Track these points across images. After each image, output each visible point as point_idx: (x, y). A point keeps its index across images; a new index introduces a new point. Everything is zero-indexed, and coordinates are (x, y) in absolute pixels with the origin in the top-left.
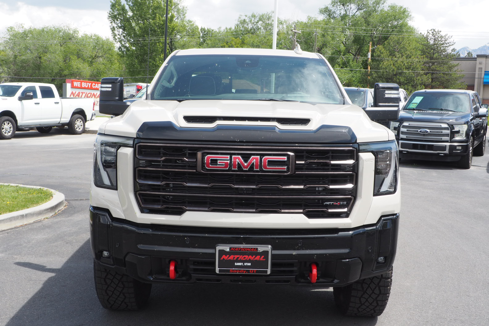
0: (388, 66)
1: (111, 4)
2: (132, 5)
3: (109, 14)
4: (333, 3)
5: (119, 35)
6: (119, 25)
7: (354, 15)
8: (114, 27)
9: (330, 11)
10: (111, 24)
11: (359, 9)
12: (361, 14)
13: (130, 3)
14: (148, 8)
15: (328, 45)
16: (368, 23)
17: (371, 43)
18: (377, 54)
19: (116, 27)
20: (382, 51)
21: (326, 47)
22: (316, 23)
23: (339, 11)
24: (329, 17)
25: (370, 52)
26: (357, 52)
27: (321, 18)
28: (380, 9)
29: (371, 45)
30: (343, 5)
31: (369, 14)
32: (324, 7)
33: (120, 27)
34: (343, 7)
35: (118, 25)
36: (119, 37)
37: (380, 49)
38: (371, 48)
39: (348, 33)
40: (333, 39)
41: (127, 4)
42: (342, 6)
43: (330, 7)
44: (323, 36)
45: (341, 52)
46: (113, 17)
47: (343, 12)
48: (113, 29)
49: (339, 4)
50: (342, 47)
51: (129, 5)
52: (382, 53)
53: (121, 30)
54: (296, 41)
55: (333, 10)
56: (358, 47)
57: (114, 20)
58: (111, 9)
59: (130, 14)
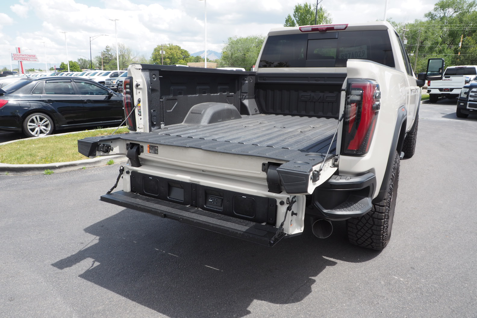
0: (474, 51)
1: (286, 19)
2: (298, 19)
4: (435, 9)
7: (451, 16)
9: (432, 15)
11: (456, 12)
12: (457, 15)
13: (297, 19)
15: (429, 39)
16: (461, 21)
17: (462, 36)
18: (465, 43)
20: (470, 41)
21: (427, 40)
22: (422, 24)
23: (440, 14)
24: (432, 19)
25: (461, 42)
26: (451, 42)
27: (425, 20)
28: (472, 10)
29: (462, 37)
30: (443, 10)
31: (463, 14)
32: (428, 12)
34: (443, 11)
37: (468, 39)
38: (462, 39)
39: (445, 29)
40: (433, 34)
41: (295, 19)
42: (442, 10)
43: (433, 12)
44: (426, 32)
45: (438, 43)
47: (442, 15)
49: (440, 9)
50: (440, 40)
51: (296, 20)
52: (470, 42)
54: (404, 36)
55: (434, 14)
56: (452, 39)
58: (286, 22)
59: (297, 25)
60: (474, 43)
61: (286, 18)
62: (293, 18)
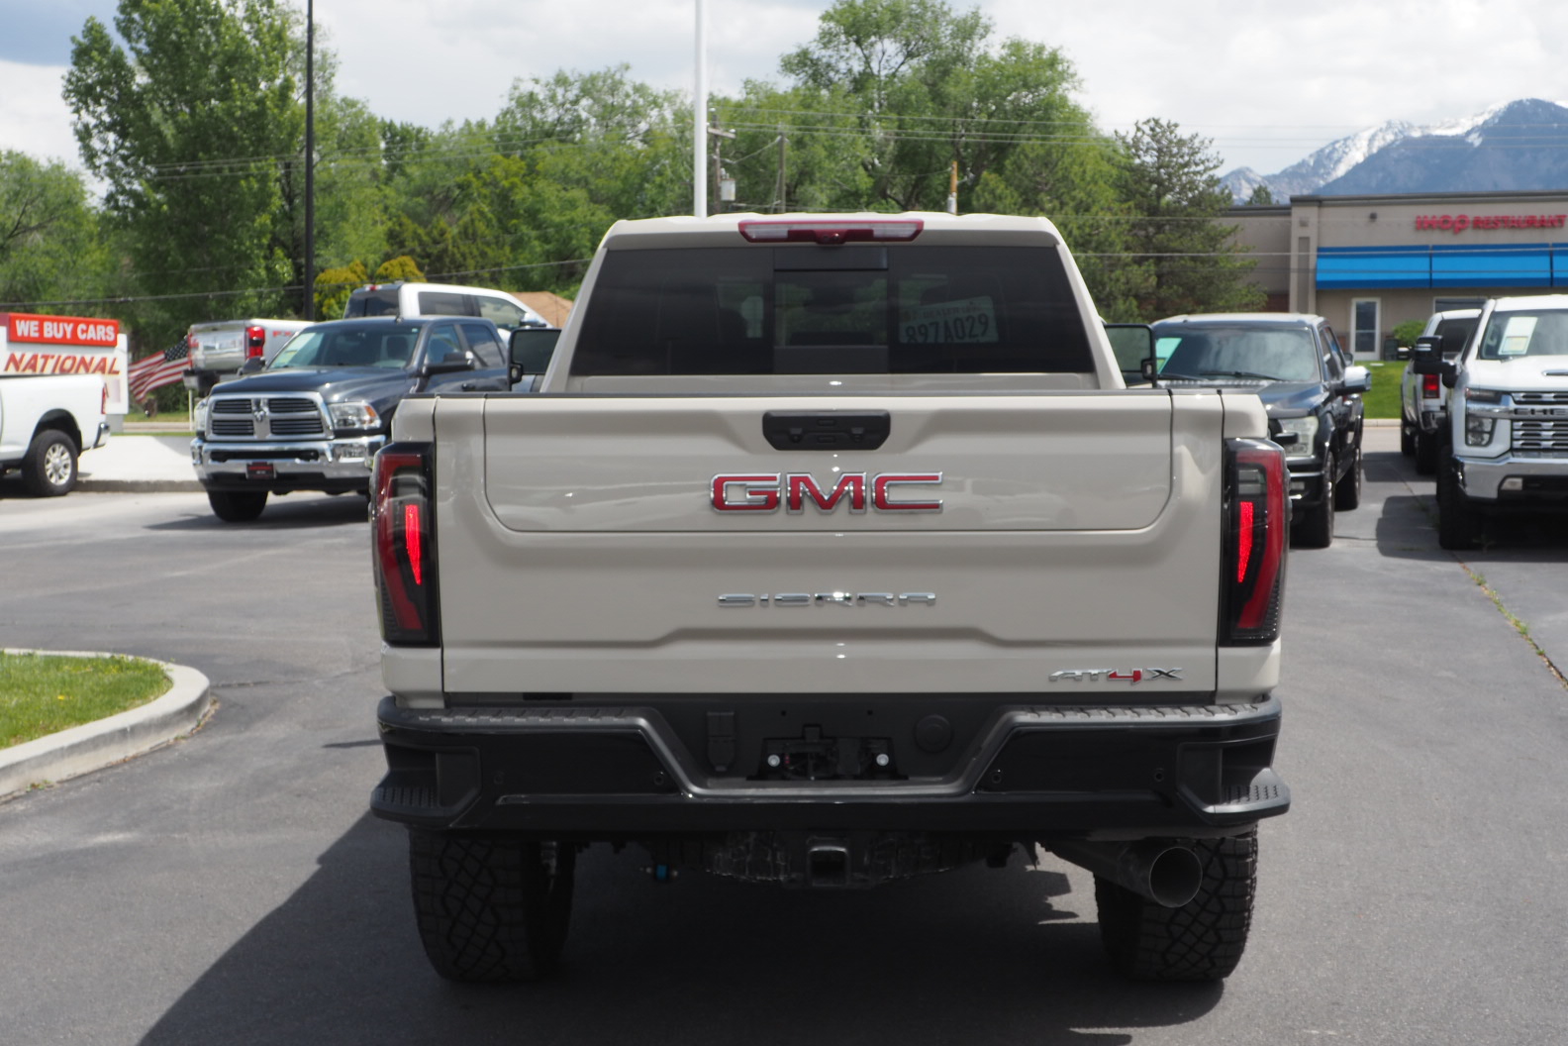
1: (73, 47)
2: (146, 49)
3: (69, 81)
4: (824, 37)
5: (104, 152)
6: (106, 118)
7: (894, 75)
8: (86, 126)
9: (815, 63)
10: (76, 116)
11: (910, 55)
12: (917, 71)
13: (142, 45)
14: (205, 60)
15: (818, 175)
16: (938, 98)
17: (955, 165)
18: (982, 201)
19: (96, 126)
20: (998, 192)
21: (812, 182)
22: (774, 102)
23: (849, 60)
24: (815, 81)
25: (955, 194)
26: (912, 193)
27: (787, 84)
28: (975, 54)
29: (955, 173)
30: (858, 43)
31: (941, 70)
32: (794, 51)
33: (109, 128)
34: (858, 50)
35: (98, 117)
36: (105, 159)
37: (992, 184)
38: (955, 182)
39: (878, 133)
40: (832, 152)
41: (132, 49)
42: (852, 45)
43: (818, 52)
44: (800, 144)
45: (861, 196)
46: (82, 93)
47: (857, 67)
48: (84, 135)
49: (843, 38)
50: (864, 181)
51: (138, 52)
52: (1000, 198)
53: (111, 137)
54: (719, 165)
55: (824, 60)
56: (914, 177)
57: (86, 103)
58: (75, 64)
59: (142, 79)
60: (1015, 204)
61: (73, 39)
62: (118, 41)
